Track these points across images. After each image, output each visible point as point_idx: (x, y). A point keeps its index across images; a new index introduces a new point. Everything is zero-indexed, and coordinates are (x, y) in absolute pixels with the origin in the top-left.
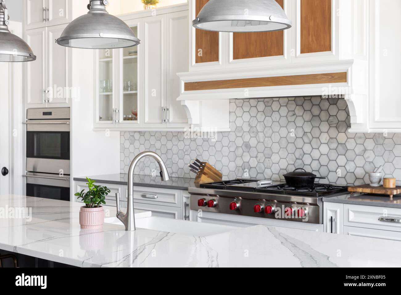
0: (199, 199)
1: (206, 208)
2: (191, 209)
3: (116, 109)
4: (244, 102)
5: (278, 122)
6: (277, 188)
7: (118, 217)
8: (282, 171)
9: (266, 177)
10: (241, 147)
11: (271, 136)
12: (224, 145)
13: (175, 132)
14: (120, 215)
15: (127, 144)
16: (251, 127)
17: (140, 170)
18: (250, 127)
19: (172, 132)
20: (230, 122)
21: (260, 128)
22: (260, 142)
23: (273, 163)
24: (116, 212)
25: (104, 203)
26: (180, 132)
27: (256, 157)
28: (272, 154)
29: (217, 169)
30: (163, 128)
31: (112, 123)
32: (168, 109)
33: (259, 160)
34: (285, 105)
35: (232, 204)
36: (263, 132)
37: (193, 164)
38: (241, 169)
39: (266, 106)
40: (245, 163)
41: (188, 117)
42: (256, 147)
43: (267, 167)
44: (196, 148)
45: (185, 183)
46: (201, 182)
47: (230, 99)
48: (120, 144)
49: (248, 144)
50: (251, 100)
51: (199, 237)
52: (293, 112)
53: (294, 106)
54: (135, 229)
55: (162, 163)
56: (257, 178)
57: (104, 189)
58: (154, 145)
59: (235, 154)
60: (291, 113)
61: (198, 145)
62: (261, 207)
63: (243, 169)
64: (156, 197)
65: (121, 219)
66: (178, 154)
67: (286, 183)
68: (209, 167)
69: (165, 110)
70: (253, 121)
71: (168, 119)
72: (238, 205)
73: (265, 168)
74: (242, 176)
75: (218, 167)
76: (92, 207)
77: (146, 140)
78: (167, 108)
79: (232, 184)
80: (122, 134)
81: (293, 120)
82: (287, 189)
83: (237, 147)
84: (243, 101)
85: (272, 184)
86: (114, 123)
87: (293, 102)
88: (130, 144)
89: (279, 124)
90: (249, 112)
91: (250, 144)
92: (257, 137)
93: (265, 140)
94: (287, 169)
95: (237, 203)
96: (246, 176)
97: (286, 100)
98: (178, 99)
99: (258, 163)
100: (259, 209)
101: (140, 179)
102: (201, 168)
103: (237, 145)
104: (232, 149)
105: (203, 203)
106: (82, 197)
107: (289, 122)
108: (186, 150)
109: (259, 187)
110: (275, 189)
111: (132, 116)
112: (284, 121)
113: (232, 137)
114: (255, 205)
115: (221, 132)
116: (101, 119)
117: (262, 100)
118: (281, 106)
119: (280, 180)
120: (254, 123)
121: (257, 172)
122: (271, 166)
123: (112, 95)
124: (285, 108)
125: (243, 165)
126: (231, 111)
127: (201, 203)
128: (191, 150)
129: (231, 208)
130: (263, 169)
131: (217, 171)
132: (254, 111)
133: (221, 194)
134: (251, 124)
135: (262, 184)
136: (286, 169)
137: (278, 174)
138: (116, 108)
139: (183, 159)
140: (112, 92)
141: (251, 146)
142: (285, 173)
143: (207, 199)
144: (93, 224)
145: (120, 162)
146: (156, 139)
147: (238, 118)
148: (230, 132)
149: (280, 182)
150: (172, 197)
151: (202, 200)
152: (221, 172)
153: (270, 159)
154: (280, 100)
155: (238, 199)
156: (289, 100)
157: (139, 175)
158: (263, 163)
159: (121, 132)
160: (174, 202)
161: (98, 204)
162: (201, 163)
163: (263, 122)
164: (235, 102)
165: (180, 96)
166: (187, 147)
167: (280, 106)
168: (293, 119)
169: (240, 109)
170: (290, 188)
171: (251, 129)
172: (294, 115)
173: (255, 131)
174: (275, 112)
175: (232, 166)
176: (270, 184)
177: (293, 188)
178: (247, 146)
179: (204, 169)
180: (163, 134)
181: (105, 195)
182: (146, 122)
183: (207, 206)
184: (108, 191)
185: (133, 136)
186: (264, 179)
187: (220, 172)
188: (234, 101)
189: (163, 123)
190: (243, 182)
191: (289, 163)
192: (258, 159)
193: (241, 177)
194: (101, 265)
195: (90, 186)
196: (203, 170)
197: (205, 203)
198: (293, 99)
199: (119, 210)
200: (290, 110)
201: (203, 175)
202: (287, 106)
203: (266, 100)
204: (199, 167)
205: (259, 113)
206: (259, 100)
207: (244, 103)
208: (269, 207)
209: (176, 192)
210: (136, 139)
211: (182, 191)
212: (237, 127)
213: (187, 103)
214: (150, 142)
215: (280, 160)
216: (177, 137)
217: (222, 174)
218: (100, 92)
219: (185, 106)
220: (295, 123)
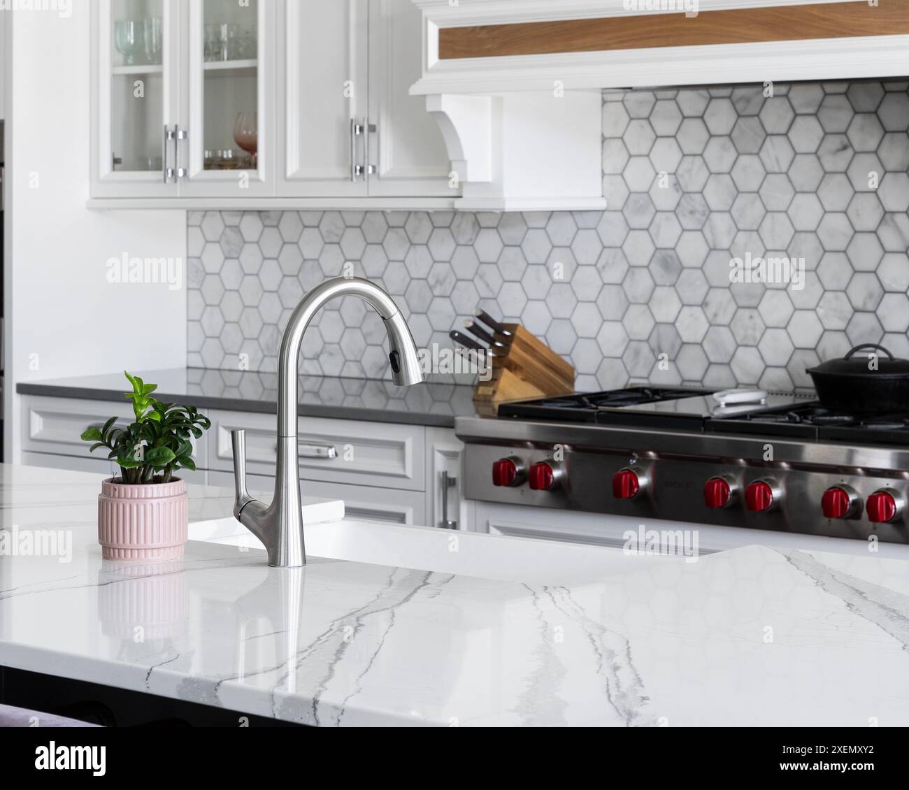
0: (497, 459)
1: (522, 494)
2: (466, 499)
3: (176, 126)
4: (657, 100)
5: (786, 173)
6: (787, 419)
7: (239, 519)
8: (798, 357)
9: (742, 378)
10: (647, 267)
11: (759, 226)
12: (581, 261)
13: (397, 212)
14: (249, 512)
15: (213, 258)
16: (684, 193)
17: (264, 356)
18: (681, 193)
19: (383, 212)
20: (603, 174)
21: (716, 196)
22: (719, 247)
23: (767, 328)
24: (233, 502)
25: (189, 464)
26: (416, 212)
27: (704, 305)
28: (764, 294)
29: (557, 350)
30: (354, 196)
31: (158, 181)
32: (372, 129)
33: (715, 315)
34: (811, 110)
35: (620, 476)
36: (729, 212)
37: (469, 329)
38: (645, 349)
39: (739, 116)
40: (662, 328)
41: (451, 158)
42: (701, 268)
43: (745, 342)
44: (476, 273)
45: (434, 401)
46: (499, 399)
47: (605, 91)
48: (188, 257)
49: (671, 257)
50: (683, 95)
51: (546, 588)
52: (844, 136)
53: (846, 115)
54: (304, 561)
55: (398, 320)
56: (709, 383)
57: (187, 416)
58: (317, 260)
59: (623, 295)
60: (834, 142)
61: (482, 260)
62: (732, 488)
63: (653, 351)
64: (331, 452)
65: (254, 525)
66: (407, 296)
67: (817, 399)
68: (529, 342)
69: (361, 129)
70: (689, 171)
71: (375, 163)
72: (643, 481)
73: (738, 346)
74: (649, 375)
75: (559, 343)
76: (144, 481)
77: (284, 243)
78: (373, 122)
79: (618, 403)
80: (196, 219)
81: (842, 167)
82: (824, 421)
83: (630, 267)
84: (655, 95)
85: (766, 405)
86: (168, 181)
87: (842, 100)
88: (226, 258)
89: (790, 181)
90: (674, 137)
91: (678, 256)
92: (707, 231)
93: (737, 240)
94: (820, 350)
95: (642, 473)
96: (664, 375)
97: (816, 92)
98: (415, 90)
99: (711, 325)
100: (725, 496)
101: (264, 389)
102: (498, 344)
103: (629, 259)
104: (614, 275)
105: (511, 475)
106: (109, 445)
107: (826, 173)
108: (437, 281)
109: (716, 413)
110: (782, 421)
111: (233, 152)
112: (806, 172)
113: (613, 231)
114: (709, 481)
115: (571, 212)
116: (117, 166)
117: (726, 92)
118: (796, 115)
119: (794, 391)
120: (695, 178)
121: (707, 358)
122: (758, 335)
123: (159, 75)
124: (812, 122)
125: (655, 334)
126: (607, 135)
127: (504, 475)
128: (458, 280)
129: (617, 492)
130: (731, 348)
131: (558, 357)
132: (693, 134)
133: (579, 440)
134: (681, 181)
135: (728, 405)
136: (815, 349)
137: (785, 367)
138: (178, 123)
139: (425, 313)
140: (160, 62)
141: (685, 264)
142: (814, 363)
143: (526, 461)
144: (149, 544)
145: (188, 327)
146: (323, 238)
147: (632, 160)
148: (603, 211)
149: (796, 395)
150: (395, 452)
151: (510, 463)
152: (572, 359)
153: (754, 313)
154: (791, 95)
155: (645, 461)
156: (826, 94)
157: (258, 372)
158: (729, 326)
159: (189, 212)
160: (400, 472)
161: (168, 469)
162: (499, 328)
163: (729, 173)
164: (622, 101)
165: (421, 77)
166: (441, 269)
167: (791, 115)
168: (840, 162)
169: (642, 127)
170: (835, 418)
171: (683, 201)
172: (845, 148)
173: (700, 208)
174: (773, 138)
175: (612, 337)
176: (758, 403)
177: (846, 418)
178: (669, 263)
179: (509, 351)
180: (350, 220)
181: (192, 435)
182: (289, 173)
183: (526, 487)
184: (201, 423)
185: (236, 228)
186: (734, 384)
187: (567, 359)
188: (619, 97)
189: (354, 180)
190: (657, 397)
191: (827, 327)
192: (711, 310)
193: (647, 378)
194: (218, 680)
195: (142, 405)
196: (507, 354)
197: (521, 473)
198: (843, 88)
199: (243, 491)
200: (828, 130)
201: (506, 371)
202: (819, 115)
203: (739, 92)
204: (491, 341)
205: (713, 141)
206: (714, 92)
207: (659, 103)
208: (760, 485)
209: (409, 436)
210: (247, 239)
211: (430, 431)
212: (630, 193)
213: (449, 105)
214: (300, 249)
215: (792, 316)
216: (401, 231)
217: (573, 369)
218: (114, 65)
219: (442, 115)
220: (847, 176)
